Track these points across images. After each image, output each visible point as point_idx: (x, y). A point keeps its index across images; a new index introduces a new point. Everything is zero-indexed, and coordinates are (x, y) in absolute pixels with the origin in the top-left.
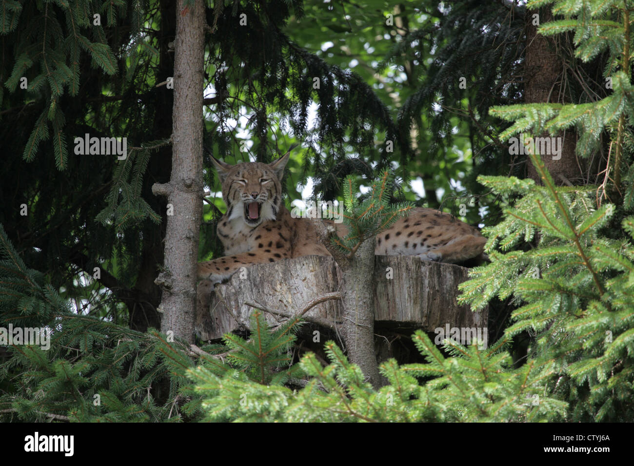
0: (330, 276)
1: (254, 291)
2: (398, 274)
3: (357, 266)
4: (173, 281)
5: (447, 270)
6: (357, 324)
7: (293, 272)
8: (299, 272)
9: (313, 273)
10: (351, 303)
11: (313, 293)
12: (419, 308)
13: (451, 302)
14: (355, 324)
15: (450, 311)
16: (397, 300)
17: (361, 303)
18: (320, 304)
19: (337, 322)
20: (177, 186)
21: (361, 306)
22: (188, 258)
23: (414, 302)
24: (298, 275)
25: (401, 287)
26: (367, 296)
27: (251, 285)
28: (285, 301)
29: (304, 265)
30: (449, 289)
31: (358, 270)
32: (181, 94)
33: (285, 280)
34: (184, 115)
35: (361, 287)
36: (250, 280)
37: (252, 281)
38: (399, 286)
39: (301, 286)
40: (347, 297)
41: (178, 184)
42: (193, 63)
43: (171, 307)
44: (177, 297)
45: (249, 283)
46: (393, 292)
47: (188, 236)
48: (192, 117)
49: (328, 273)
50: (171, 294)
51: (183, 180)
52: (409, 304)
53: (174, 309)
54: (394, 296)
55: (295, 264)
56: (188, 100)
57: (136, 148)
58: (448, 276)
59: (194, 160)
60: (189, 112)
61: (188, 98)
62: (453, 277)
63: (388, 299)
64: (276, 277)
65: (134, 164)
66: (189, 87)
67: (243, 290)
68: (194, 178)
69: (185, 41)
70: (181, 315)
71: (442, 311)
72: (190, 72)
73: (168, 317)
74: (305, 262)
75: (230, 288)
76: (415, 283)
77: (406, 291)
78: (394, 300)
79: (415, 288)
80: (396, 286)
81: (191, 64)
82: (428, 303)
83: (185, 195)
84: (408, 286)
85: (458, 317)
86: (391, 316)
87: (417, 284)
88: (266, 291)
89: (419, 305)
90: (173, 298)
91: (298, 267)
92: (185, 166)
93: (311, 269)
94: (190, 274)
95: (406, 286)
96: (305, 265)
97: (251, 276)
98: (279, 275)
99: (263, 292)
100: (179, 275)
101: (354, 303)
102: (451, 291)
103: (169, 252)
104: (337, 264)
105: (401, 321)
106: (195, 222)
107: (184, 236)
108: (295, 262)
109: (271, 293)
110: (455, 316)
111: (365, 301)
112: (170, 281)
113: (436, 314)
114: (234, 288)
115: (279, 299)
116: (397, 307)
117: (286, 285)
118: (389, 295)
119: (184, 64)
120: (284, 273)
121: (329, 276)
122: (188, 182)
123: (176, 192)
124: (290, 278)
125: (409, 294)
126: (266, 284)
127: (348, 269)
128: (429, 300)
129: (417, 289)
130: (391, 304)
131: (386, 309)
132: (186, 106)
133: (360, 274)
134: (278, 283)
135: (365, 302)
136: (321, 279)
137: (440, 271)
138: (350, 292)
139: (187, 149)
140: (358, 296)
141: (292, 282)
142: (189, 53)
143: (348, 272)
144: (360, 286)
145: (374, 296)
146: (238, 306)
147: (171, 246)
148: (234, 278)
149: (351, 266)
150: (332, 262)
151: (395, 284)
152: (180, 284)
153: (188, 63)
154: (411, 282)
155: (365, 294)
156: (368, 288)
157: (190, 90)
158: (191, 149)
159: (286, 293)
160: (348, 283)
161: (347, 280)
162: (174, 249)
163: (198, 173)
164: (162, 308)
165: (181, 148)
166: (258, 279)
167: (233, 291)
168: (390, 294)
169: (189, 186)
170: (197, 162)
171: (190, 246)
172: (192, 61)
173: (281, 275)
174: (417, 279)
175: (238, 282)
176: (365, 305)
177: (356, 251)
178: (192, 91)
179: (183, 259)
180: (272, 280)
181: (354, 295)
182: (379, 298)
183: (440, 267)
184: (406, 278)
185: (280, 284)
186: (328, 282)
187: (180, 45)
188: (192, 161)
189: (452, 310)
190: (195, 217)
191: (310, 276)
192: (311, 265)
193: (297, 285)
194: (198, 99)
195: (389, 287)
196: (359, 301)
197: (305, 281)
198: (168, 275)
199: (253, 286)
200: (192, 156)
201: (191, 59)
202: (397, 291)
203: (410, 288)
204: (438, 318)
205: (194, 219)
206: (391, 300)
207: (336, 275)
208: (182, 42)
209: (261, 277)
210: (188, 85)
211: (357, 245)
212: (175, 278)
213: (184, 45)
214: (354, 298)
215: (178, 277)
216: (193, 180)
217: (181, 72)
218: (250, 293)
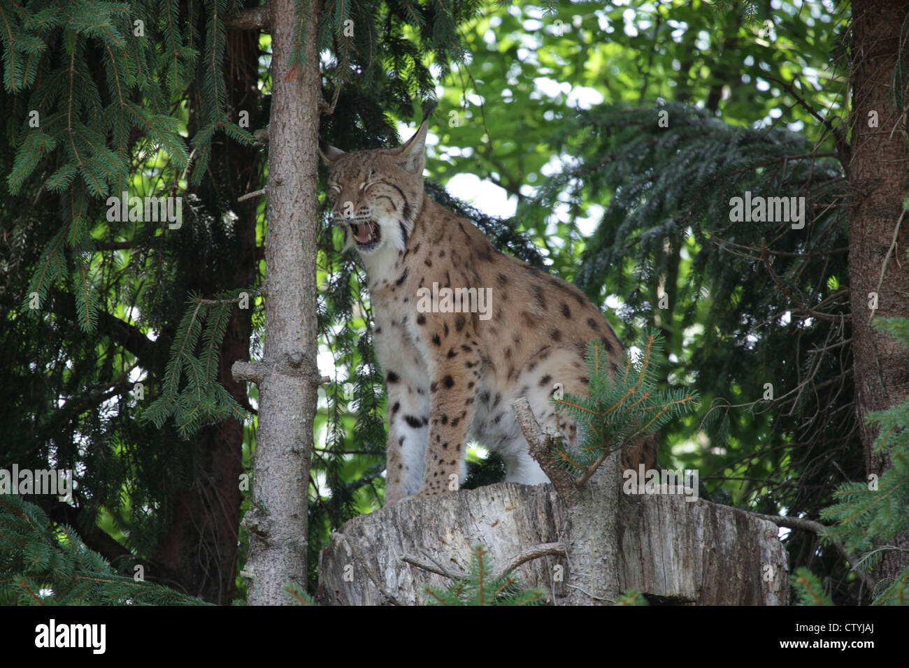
0: (542, 518)
1: (404, 543)
2: (657, 517)
3: (591, 499)
4: (271, 523)
5: (727, 517)
6: (593, 596)
7: (474, 512)
8: (485, 512)
9: (511, 513)
10: (582, 561)
11: (513, 545)
12: (691, 574)
13: (733, 571)
14: (589, 597)
15: (732, 586)
16: (657, 559)
17: (599, 561)
18: (526, 565)
19: (556, 595)
20: (276, 365)
21: (599, 567)
22: (295, 486)
23: (684, 565)
24: (483, 516)
25: (662, 539)
26: (609, 549)
27: (398, 535)
28: (459, 560)
29: (493, 499)
30: (730, 548)
31: (594, 505)
32: (282, 213)
33: (461, 525)
34: (286, 247)
35: (599, 533)
36: (396, 527)
37: (400, 528)
38: (659, 536)
39: (490, 535)
40: (575, 552)
41: (278, 362)
42: (303, 161)
43: (266, 568)
44: (277, 551)
45: (395, 531)
46: (650, 546)
47: (296, 448)
48: (300, 250)
49: (538, 511)
50: (268, 546)
51: (287, 354)
52: (676, 567)
53: (273, 571)
54: (651, 553)
55: (478, 499)
56: (294, 222)
57: (207, 301)
58: (728, 526)
59: (305, 322)
60: (295, 242)
61: (294, 220)
62: (735, 529)
63: (641, 558)
64: (445, 519)
65: (204, 327)
66: (296, 201)
67: (386, 543)
68: (304, 352)
69: (288, 126)
70: (285, 581)
71: (720, 584)
72: (296, 176)
73: (262, 584)
74: (495, 495)
75: (361, 540)
76: (685, 531)
77: (670, 544)
78: (652, 559)
79: (685, 540)
80: (655, 536)
81: (298, 163)
82: (704, 568)
83: (291, 381)
84: (674, 536)
85: (744, 598)
86: (647, 586)
87: (688, 534)
88: (427, 543)
89: (691, 570)
90: (271, 554)
91: (484, 502)
92: (290, 331)
93: (508, 505)
94: (298, 512)
95: (671, 536)
96: (496, 499)
97: (398, 519)
98: (449, 516)
99: (421, 545)
100: (281, 515)
101: (588, 561)
102: (733, 551)
103: (263, 476)
104: (553, 498)
105: (663, 595)
106: (306, 426)
107: (289, 449)
108: (478, 495)
109: (436, 546)
110: (738, 595)
111: (605, 558)
112: (265, 523)
113: (712, 590)
114: (368, 540)
115: (450, 557)
116: (657, 570)
117: (462, 533)
118: (644, 551)
119: (287, 162)
120: (459, 514)
121: (540, 517)
122: (296, 358)
123: (274, 375)
124: (469, 521)
125: (675, 551)
126: (426, 532)
127: (576, 504)
128: (704, 562)
129: (688, 541)
130: (646, 565)
131: (638, 573)
132: (291, 233)
133: (596, 512)
134: (448, 530)
135: (605, 561)
136: (527, 521)
137: (716, 518)
138: (581, 542)
139: (292, 304)
140: (595, 549)
141: (472, 528)
142: (295, 144)
143: (576, 510)
144: (597, 533)
145: (619, 552)
146: (378, 569)
147: (267, 465)
148: (367, 524)
149: (582, 498)
150: (545, 494)
151: (653, 531)
152: (283, 529)
153: (293, 161)
154: (679, 530)
155: (606, 546)
156: (610, 536)
157: (297, 205)
158: (300, 305)
159: (462, 548)
160: (577, 527)
161: (574, 522)
162: (271, 471)
163: (310, 344)
164: (252, 569)
165: (281, 303)
166: (411, 525)
167: (367, 544)
168: (645, 549)
169: (296, 366)
170: (309, 325)
171: (298, 466)
172: (300, 159)
173: (453, 517)
174: (687, 525)
175: (374, 530)
176: (607, 566)
177: (595, 471)
178: (300, 207)
179: (286, 487)
180: (438, 526)
181: (587, 549)
182: (626, 555)
183: (715, 511)
184: (671, 522)
185: (452, 532)
186: (539, 526)
187: (280, 132)
188: (302, 324)
189: (735, 585)
190: (305, 417)
191: (506, 518)
192: (507, 499)
193: (482, 533)
194: (310, 222)
195: (642, 537)
196: (596, 558)
197: (496, 527)
198: (263, 513)
199: (402, 536)
200: (301, 316)
201: (298, 154)
202: (656, 545)
203: (677, 540)
204: (715, 596)
205: (304, 420)
206: (647, 559)
207: (552, 516)
208: (284, 127)
209: (415, 522)
210: (294, 198)
211: (599, 460)
212: (274, 519)
213: (287, 131)
214: (588, 553)
215: (280, 518)
216: (303, 356)
217: (282, 176)
218: (399, 547)
